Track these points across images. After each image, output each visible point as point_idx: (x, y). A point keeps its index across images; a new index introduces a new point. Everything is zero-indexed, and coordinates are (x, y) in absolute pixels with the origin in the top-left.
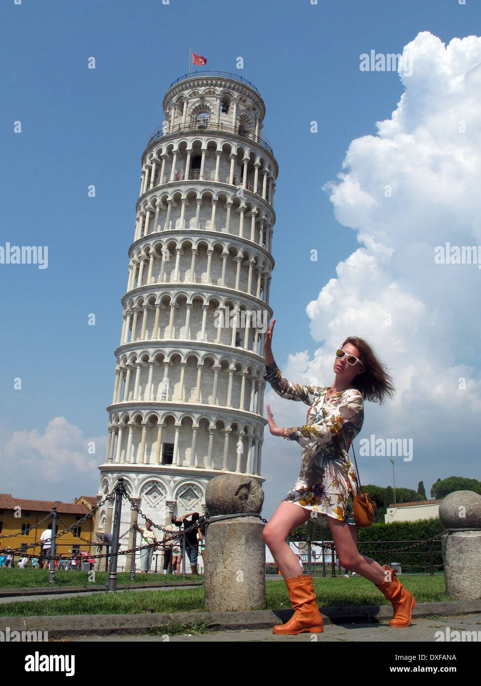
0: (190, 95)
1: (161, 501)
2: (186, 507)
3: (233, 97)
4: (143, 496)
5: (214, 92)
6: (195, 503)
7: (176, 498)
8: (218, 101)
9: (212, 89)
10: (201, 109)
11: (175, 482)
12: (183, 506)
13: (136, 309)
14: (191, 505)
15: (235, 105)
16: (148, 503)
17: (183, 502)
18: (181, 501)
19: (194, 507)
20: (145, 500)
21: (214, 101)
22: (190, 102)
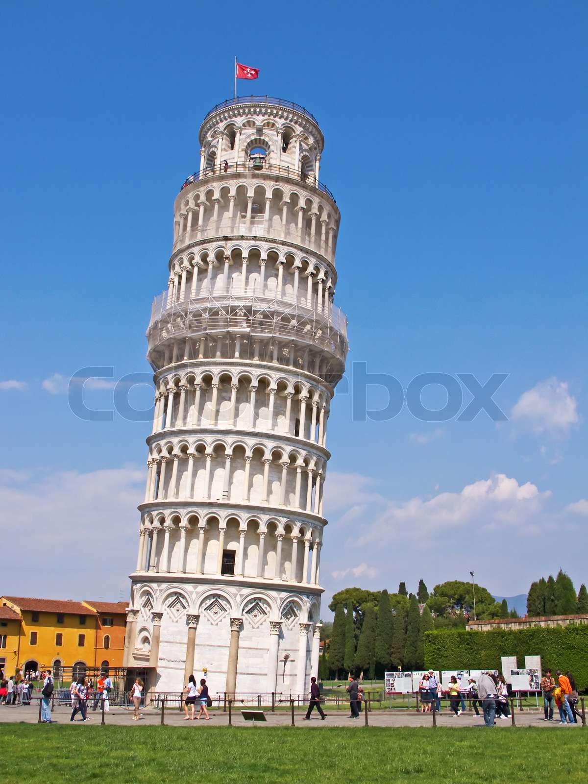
0: (244, 125)
1: (225, 617)
2: (253, 624)
3: (295, 132)
4: (202, 612)
5: (273, 125)
6: (263, 619)
7: (242, 615)
8: (280, 136)
9: (272, 120)
10: (256, 144)
11: (241, 595)
12: (250, 623)
13: (184, 387)
14: (258, 622)
15: (298, 142)
16: (208, 620)
17: (249, 619)
18: (247, 617)
19: (262, 624)
20: (205, 616)
21: (274, 135)
22: (244, 134)
